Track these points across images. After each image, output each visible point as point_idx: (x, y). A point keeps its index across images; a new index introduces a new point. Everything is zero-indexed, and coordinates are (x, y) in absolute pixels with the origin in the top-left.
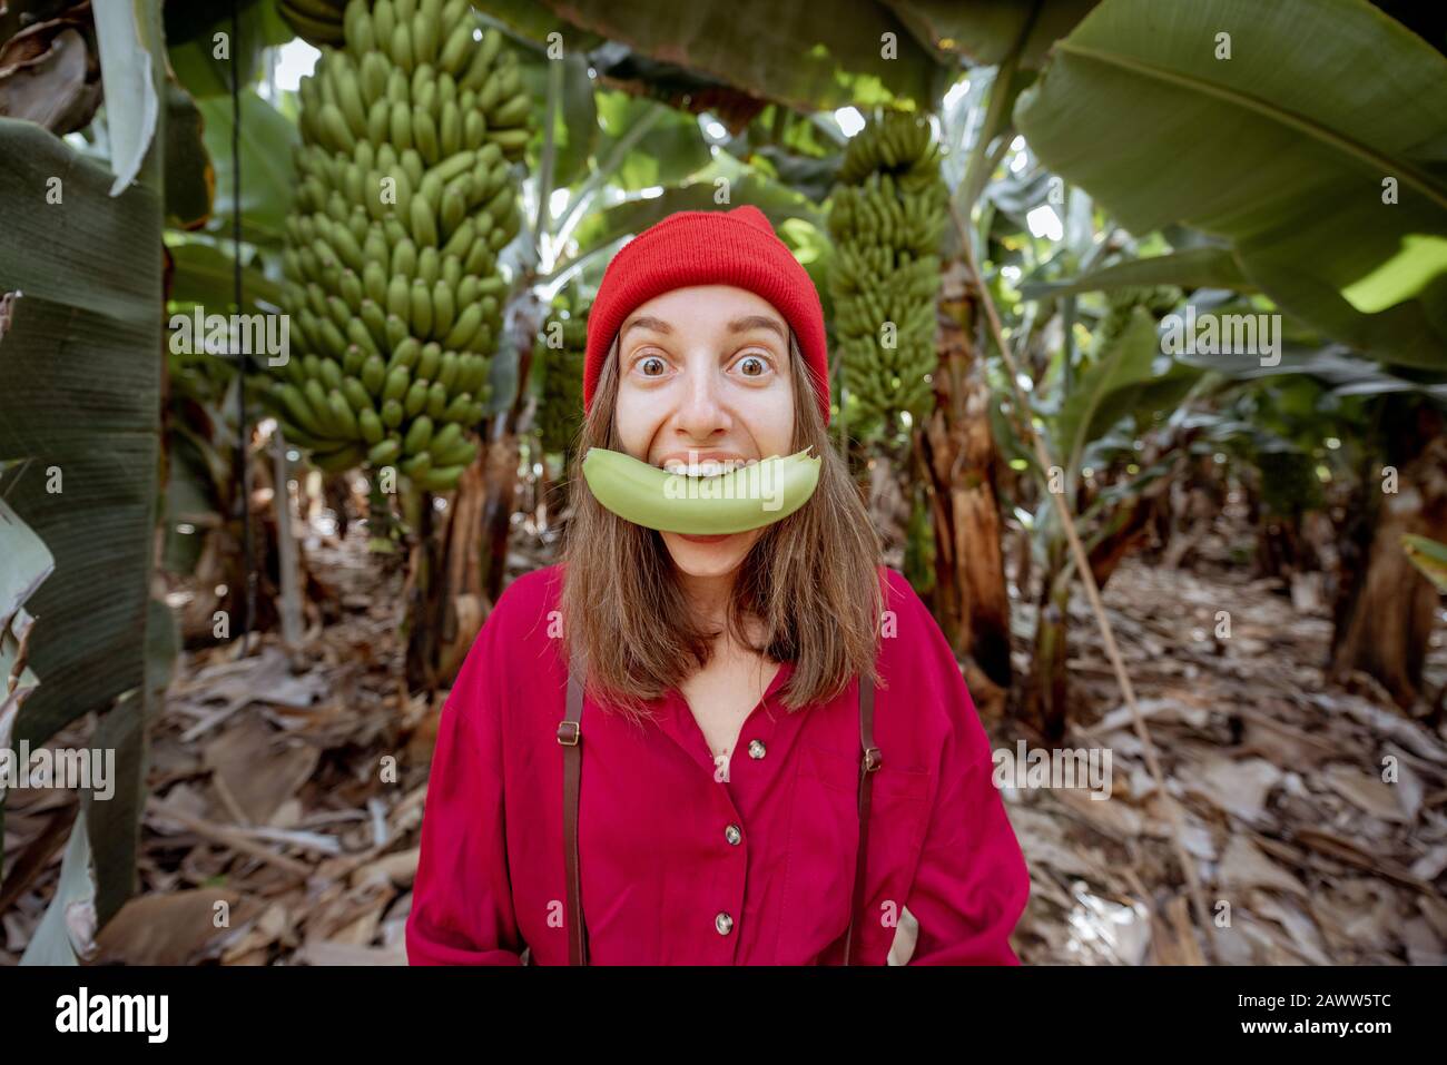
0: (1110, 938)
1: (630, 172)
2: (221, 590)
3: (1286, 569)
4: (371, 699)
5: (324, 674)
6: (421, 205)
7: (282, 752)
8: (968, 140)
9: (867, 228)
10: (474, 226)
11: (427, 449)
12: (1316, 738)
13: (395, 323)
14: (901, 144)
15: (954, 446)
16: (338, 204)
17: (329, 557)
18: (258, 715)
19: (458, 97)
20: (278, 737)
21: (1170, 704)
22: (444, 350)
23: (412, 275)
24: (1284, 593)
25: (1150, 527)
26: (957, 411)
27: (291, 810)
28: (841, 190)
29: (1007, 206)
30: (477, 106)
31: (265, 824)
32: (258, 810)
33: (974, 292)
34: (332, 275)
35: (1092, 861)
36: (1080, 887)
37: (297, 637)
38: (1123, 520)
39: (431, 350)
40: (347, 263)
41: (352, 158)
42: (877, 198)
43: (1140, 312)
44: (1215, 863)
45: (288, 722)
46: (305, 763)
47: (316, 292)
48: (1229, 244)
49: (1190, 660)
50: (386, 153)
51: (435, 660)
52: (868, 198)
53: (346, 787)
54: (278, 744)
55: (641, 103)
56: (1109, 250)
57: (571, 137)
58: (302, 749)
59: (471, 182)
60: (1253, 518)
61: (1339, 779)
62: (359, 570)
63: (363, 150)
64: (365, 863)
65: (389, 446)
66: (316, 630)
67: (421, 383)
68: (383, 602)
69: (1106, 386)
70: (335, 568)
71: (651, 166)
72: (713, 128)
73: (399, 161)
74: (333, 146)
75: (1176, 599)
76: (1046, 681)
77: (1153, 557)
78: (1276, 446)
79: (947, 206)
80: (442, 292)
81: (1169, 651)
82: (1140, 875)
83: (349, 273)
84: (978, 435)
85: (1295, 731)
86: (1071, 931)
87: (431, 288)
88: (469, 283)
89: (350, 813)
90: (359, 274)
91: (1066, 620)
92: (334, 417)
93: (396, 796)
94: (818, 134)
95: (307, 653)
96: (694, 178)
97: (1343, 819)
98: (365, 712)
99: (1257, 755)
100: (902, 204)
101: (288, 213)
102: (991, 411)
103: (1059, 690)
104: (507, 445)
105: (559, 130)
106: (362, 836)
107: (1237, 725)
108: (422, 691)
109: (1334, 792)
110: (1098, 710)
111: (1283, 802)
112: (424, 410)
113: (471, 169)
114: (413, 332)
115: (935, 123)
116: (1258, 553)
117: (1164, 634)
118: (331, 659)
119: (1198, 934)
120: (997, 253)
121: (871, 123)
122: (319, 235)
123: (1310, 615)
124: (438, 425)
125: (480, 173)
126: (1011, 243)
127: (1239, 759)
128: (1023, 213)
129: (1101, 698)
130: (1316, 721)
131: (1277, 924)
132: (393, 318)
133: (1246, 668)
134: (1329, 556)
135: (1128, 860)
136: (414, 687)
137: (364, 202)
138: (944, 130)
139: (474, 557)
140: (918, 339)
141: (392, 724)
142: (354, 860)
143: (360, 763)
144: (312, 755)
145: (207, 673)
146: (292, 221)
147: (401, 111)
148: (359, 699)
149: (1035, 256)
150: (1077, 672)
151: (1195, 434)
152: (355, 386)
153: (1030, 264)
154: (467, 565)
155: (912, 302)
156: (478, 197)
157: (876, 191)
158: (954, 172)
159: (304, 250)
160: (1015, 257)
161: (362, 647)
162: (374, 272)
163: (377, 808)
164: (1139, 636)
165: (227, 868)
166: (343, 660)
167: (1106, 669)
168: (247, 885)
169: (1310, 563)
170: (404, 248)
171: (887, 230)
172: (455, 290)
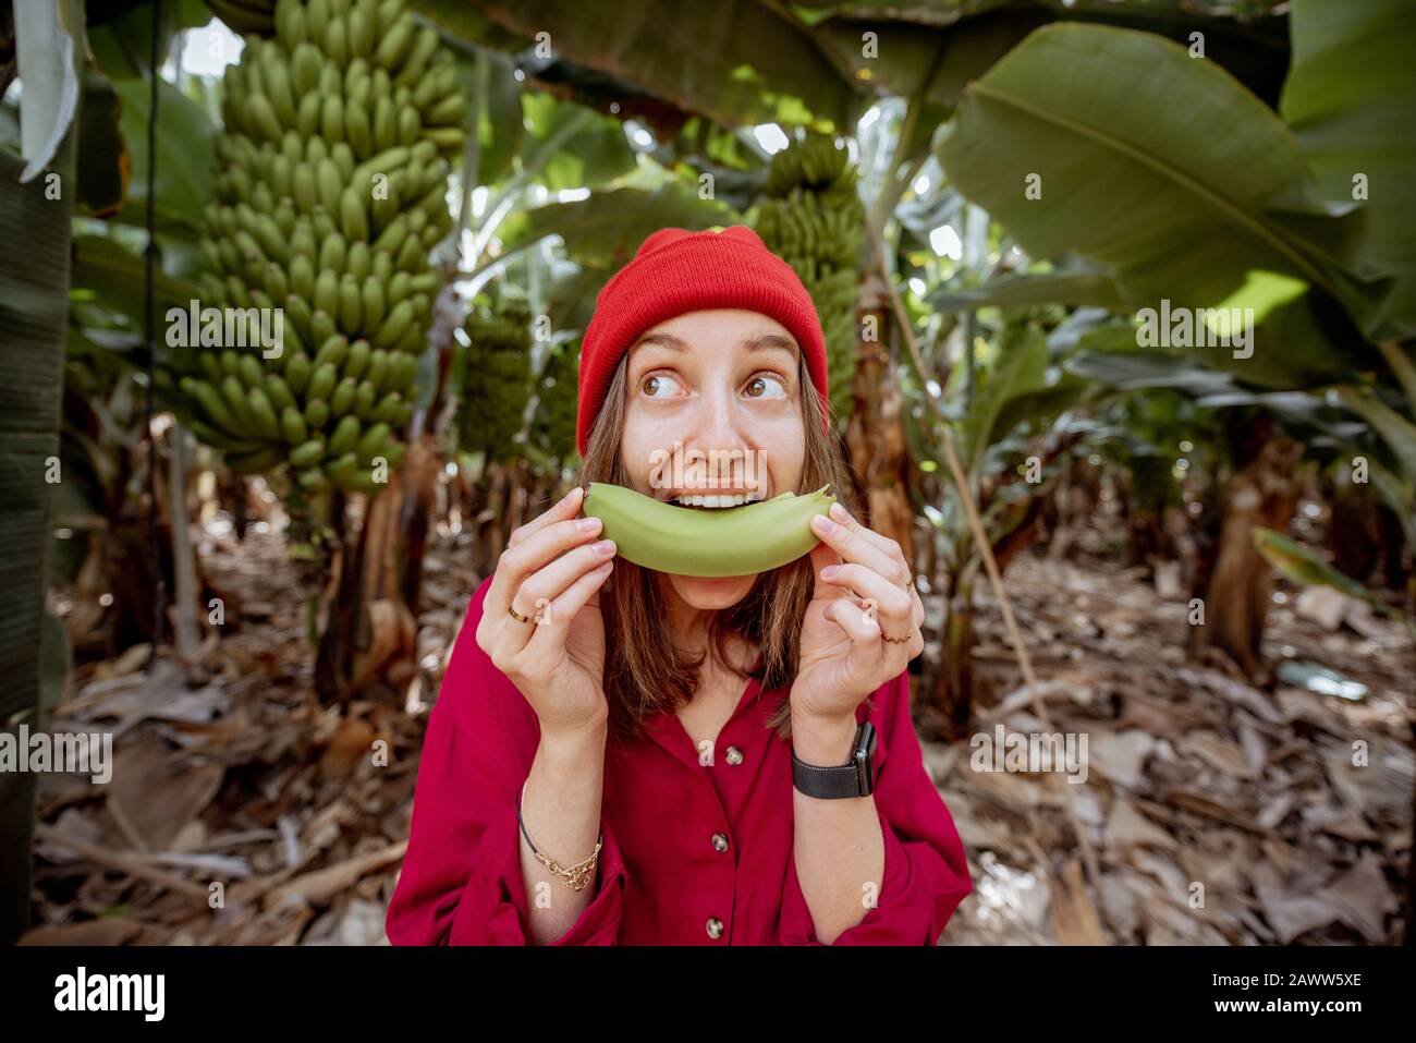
0: (1015, 902)
1: (555, 173)
2: (106, 600)
3: (1151, 558)
4: (276, 712)
5: (225, 688)
6: (352, 200)
7: (182, 772)
8: (881, 162)
9: (791, 240)
10: (407, 223)
11: (353, 449)
12: (1181, 709)
13: (322, 319)
14: (822, 163)
15: (870, 449)
16: (263, 195)
17: (224, 563)
18: (154, 733)
19: (392, 93)
20: (176, 756)
21: (1062, 684)
22: (373, 347)
23: (341, 270)
24: (1150, 581)
25: (1039, 523)
26: (872, 415)
27: (194, 833)
28: (764, 202)
29: (914, 225)
30: (412, 103)
31: (166, 849)
32: (158, 833)
33: (888, 304)
34: (255, 268)
35: (997, 833)
36: (987, 858)
37: (194, 650)
38: (1017, 518)
39: (360, 348)
40: (271, 256)
41: (279, 149)
42: (800, 212)
43: (1034, 328)
44: (1102, 826)
45: (187, 740)
46: (208, 782)
47: (236, 286)
48: (1112, 271)
49: (1077, 643)
50: (316, 146)
51: (348, 670)
52: (791, 211)
53: (252, 806)
54: (177, 763)
55: (568, 106)
56: (1003, 269)
57: (496, 136)
58: (203, 768)
59: (405, 179)
60: (1124, 513)
61: (1201, 744)
62: (260, 576)
63: (292, 142)
64: (278, 885)
65: (313, 448)
66: (212, 641)
67: (349, 382)
68: (287, 610)
69: (1005, 395)
70: (231, 573)
71: (575, 167)
72: (640, 136)
73: (329, 153)
74: (259, 137)
75: (1061, 588)
76: (954, 669)
77: (1041, 550)
78: (1144, 449)
79: (863, 222)
80: (373, 288)
81: (1059, 636)
82: (1040, 843)
83: (274, 267)
84: (892, 438)
85: (1163, 703)
86: (979, 899)
87: (361, 284)
88: (401, 280)
89: (258, 834)
90: (285, 267)
91: (972, 611)
92: (253, 416)
93: (308, 814)
94: (742, 149)
95: (205, 666)
96: (618, 183)
97: (1204, 779)
98: (271, 727)
99: (1133, 726)
100: (823, 219)
101: (207, 202)
102: (904, 417)
103: (966, 677)
104: (425, 444)
105: (484, 129)
106: (273, 856)
107: (1117, 701)
108: (333, 703)
109: (1196, 755)
110: (998, 692)
111: (1156, 767)
112: (351, 410)
113: (405, 165)
114: (340, 328)
115: (853, 146)
116: (1129, 545)
117: (1052, 621)
118: (231, 671)
119: (1090, 892)
120: (904, 269)
121: (793, 142)
122: (241, 226)
123: (1172, 600)
124: (366, 425)
125: (414, 170)
126: (916, 259)
127: (1119, 731)
128: (927, 232)
129: (1001, 682)
130: (1181, 694)
131: (1153, 877)
132: (320, 315)
133: (1124, 649)
134: (1187, 546)
135: (1028, 829)
136: (325, 697)
137: (291, 193)
138: (860, 153)
139: (390, 561)
140: (839, 346)
141: (303, 739)
142: (265, 883)
143: (268, 781)
144: (216, 774)
145: (93, 689)
146: (212, 211)
147: (333, 104)
148: (264, 714)
149: (938, 271)
150: (981, 660)
151: (1078, 437)
152: (278, 384)
153: (933, 280)
154: (383, 570)
155: (833, 311)
156: (410, 194)
157: (798, 206)
158: (869, 192)
159: (224, 243)
160: (920, 272)
161: (267, 658)
162: (300, 266)
163: (288, 827)
164: (1032, 623)
165: (125, 897)
166: (244, 672)
167: (1007, 655)
168: (148, 913)
169: (1171, 554)
170: (334, 243)
171: (810, 243)
172: (386, 286)
